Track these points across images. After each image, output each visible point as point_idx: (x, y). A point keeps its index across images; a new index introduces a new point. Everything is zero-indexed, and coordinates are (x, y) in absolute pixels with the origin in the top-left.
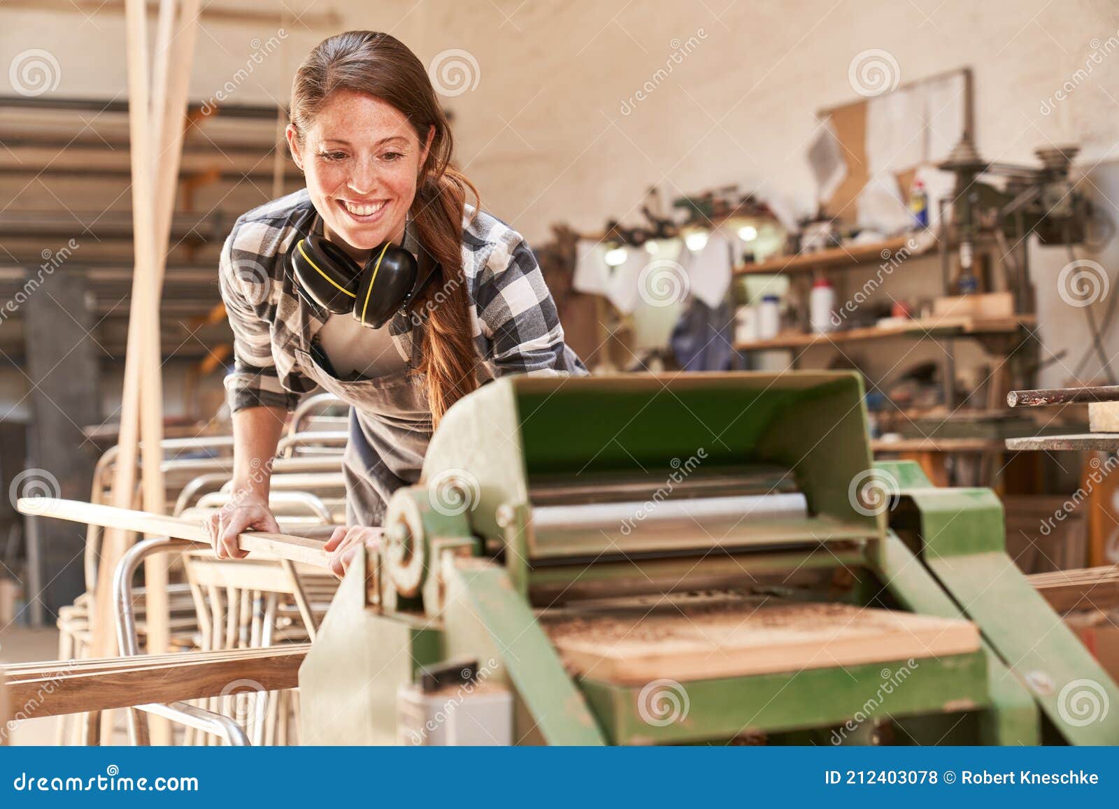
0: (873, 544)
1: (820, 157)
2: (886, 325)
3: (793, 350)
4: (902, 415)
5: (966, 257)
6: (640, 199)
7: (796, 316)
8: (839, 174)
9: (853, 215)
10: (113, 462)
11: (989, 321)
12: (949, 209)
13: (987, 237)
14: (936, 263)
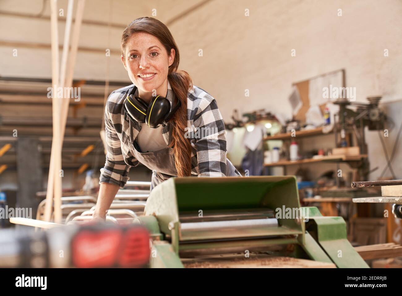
0: (300, 236)
1: (293, 100)
2: (316, 158)
3: (285, 167)
4: (321, 189)
5: (343, 134)
6: (231, 113)
7: (285, 155)
8: (300, 105)
9: (305, 120)
10: (44, 205)
11: (352, 157)
12: (337, 118)
13: (350, 128)
14: (333, 136)
